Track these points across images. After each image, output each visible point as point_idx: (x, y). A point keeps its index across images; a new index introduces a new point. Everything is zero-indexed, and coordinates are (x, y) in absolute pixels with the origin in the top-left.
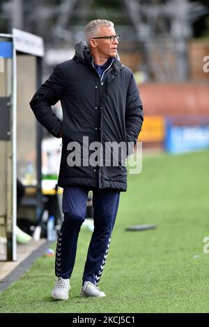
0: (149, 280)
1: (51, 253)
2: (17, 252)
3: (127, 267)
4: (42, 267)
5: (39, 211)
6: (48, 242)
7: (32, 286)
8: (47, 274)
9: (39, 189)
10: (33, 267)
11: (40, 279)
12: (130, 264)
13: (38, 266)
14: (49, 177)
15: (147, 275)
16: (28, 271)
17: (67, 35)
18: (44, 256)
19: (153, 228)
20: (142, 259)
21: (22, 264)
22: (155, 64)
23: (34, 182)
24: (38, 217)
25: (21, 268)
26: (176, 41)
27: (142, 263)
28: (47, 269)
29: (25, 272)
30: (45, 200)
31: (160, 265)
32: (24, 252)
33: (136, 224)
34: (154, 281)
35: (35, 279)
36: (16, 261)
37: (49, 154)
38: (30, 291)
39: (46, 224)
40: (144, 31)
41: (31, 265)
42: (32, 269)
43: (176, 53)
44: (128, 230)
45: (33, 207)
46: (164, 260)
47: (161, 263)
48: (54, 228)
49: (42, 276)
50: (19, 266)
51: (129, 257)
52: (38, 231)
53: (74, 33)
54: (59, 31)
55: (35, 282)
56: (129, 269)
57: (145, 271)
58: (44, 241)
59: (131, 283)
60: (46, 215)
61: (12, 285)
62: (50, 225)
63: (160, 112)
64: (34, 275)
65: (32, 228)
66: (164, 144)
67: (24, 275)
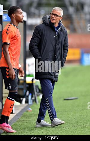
0: (75, 122)
1: (30, 110)
2: (15, 109)
3: (65, 116)
4: (26, 116)
5: (24, 91)
6: (29, 105)
7: (22, 125)
8: (28, 119)
9: (25, 81)
10: (22, 116)
11: (25, 122)
12: (66, 115)
13: (25, 116)
14: (29, 75)
15: (74, 120)
16: (20, 118)
17: (36, 12)
18: (27, 111)
19: (76, 99)
20: (72, 113)
21: (17, 115)
22: (76, 25)
23: (23, 78)
24: (24, 94)
25: (17, 117)
26: (86, 14)
27: (71, 115)
28: (29, 117)
29: (19, 119)
30: (27, 86)
31: (80, 116)
32: (18, 110)
33: (69, 97)
34: (77, 123)
35: (23, 122)
36: (14, 114)
37: (29, 65)
38: (21, 127)
39: (28, 97)
40: (71, 10)
41: (21, 116)
42: (22, 117)
43: (86, 20)
44: (65, 100)
45: (22, 89)
46: (82, 113)
47: (80, 114)
48: (31, 99)
49: (26, 120)
50: (16, 116)
51: (66, 112)
52: (24, 100)
53: (40, 11)
54: (33, 10)
55: (23, 123)
56: (66, 117)
57: (73, 118)
58: (27, 104)
59: (67, 123)
60: (28, 93)
61: (13, 124)
62: (30, 97)
63: (78, 46)
64: (23, 120)
65: (22, 99)
66: (80, 61)
67: (18, 120)
